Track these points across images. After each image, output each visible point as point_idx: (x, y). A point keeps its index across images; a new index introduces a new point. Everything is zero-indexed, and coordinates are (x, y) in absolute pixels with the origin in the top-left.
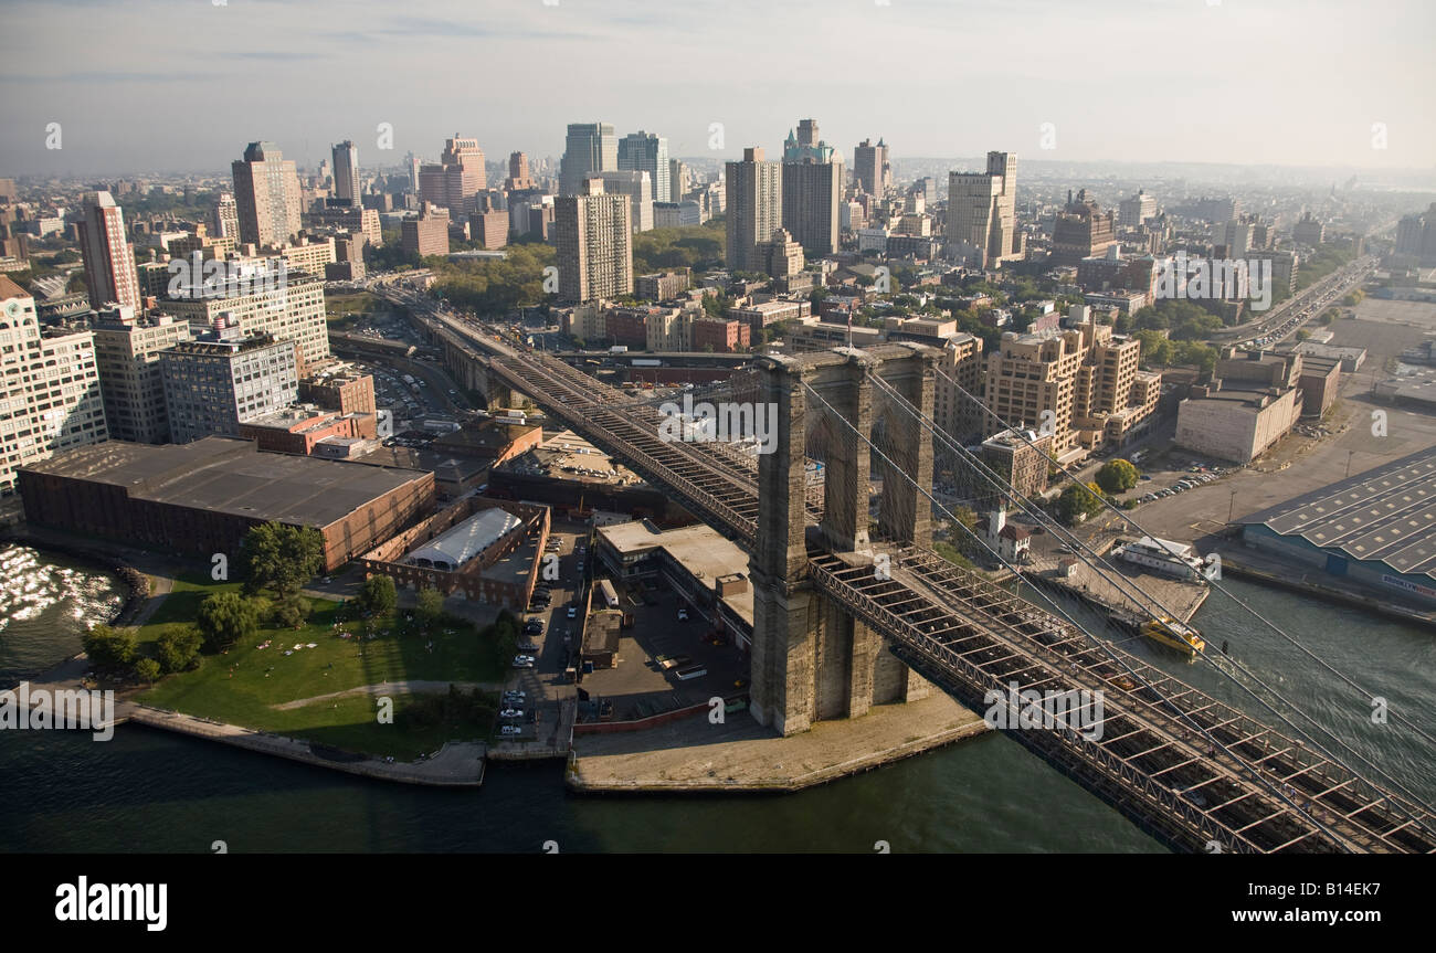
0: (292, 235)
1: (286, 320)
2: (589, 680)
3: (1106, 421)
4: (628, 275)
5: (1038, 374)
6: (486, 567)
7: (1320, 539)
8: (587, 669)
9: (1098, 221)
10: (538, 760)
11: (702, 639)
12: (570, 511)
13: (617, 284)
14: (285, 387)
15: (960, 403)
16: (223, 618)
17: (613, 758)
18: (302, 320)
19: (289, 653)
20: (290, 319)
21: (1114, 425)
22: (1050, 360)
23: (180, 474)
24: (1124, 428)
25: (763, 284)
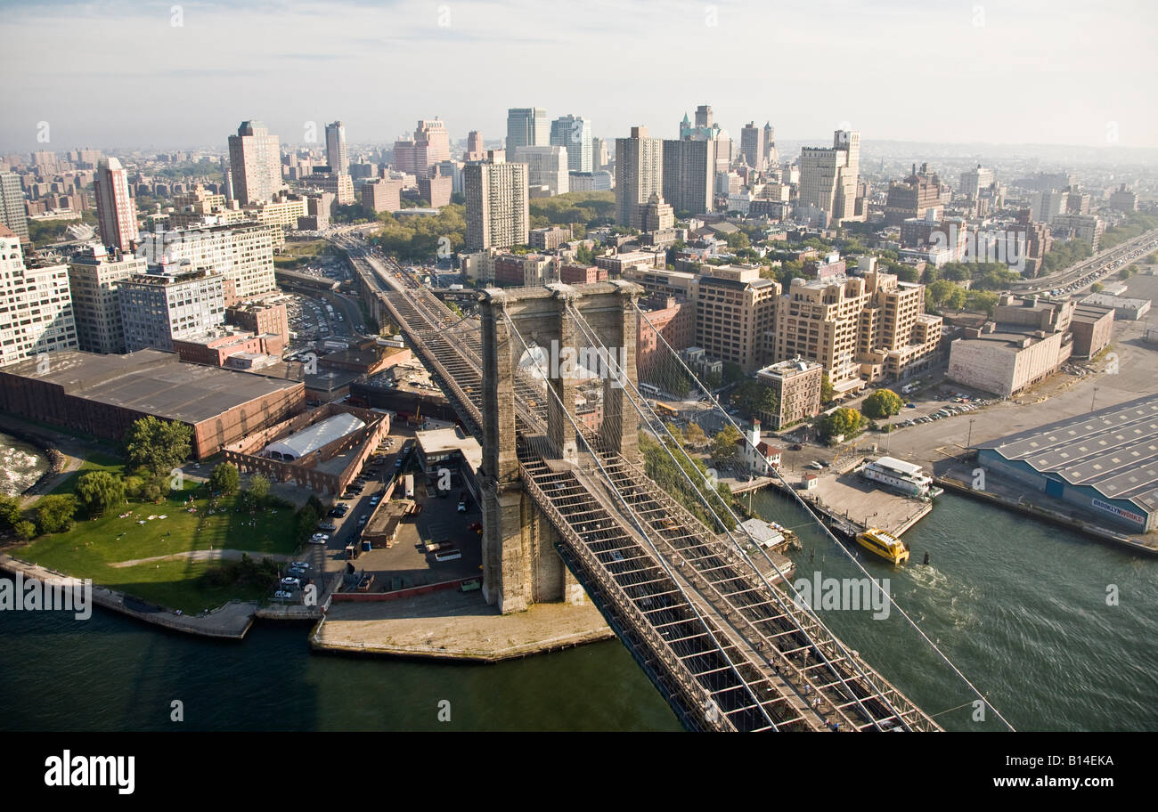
0: (275, 194)
1: (239, 259)
2: (365, 557)
3: (885, 356)
4: (525, 228)
5: (818, 315)
6: (323, 461)
7: (1042, 465)
8: (365, 548)
9: (925, 188)
10: (296, 620)
11: (469, 527)
12: (410, 418)
13: (515, 236)
14: (214, 312)
15: (759, 338)
16: (92, 491)
17: (355, 623)
18: (253, 260)
19: (142, 522)
20: (243, 259)
21: (892, 360)
22: (831, 303)
23: (110, 378)
24: (901, 363)
25: (634, 238)
